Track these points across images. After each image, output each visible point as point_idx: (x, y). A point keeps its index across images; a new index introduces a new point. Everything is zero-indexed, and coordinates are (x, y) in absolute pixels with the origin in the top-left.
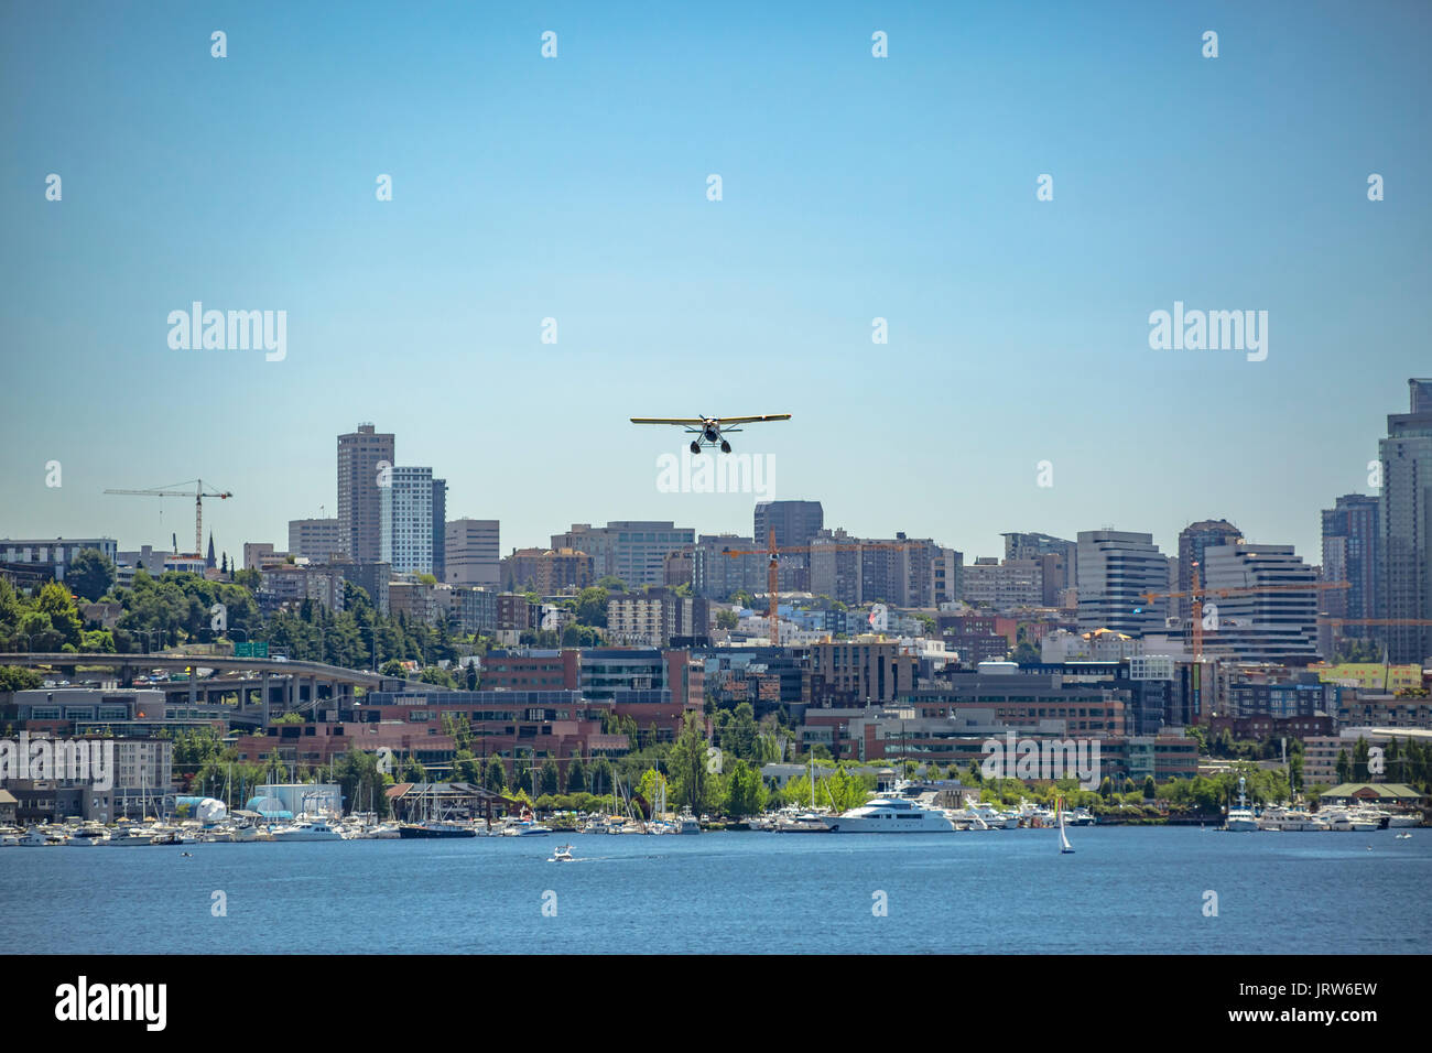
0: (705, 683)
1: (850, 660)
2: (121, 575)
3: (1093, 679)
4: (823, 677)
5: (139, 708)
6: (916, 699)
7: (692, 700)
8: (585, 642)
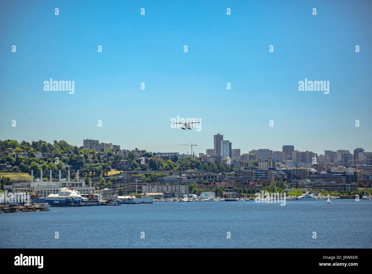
0: (275, 176)
1: (299, 172)
2: (180, 158)
3: (340, 175)
4: (294, 175)
5: (183, 180)
6: (310, 178)
7: (272, 178)
8: (255, 169)
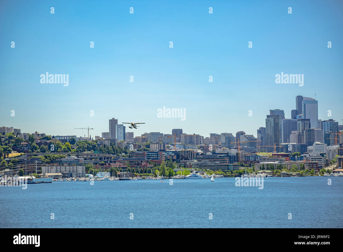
0: (165, 157)
1: (187, 153)
2: (77, 141)
3: (223, 155)
4: (183, 156)
5: (80, 161)
6: (197, 158)
7: (163, 159)
8: (147, 150)
